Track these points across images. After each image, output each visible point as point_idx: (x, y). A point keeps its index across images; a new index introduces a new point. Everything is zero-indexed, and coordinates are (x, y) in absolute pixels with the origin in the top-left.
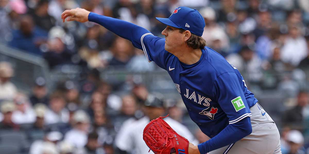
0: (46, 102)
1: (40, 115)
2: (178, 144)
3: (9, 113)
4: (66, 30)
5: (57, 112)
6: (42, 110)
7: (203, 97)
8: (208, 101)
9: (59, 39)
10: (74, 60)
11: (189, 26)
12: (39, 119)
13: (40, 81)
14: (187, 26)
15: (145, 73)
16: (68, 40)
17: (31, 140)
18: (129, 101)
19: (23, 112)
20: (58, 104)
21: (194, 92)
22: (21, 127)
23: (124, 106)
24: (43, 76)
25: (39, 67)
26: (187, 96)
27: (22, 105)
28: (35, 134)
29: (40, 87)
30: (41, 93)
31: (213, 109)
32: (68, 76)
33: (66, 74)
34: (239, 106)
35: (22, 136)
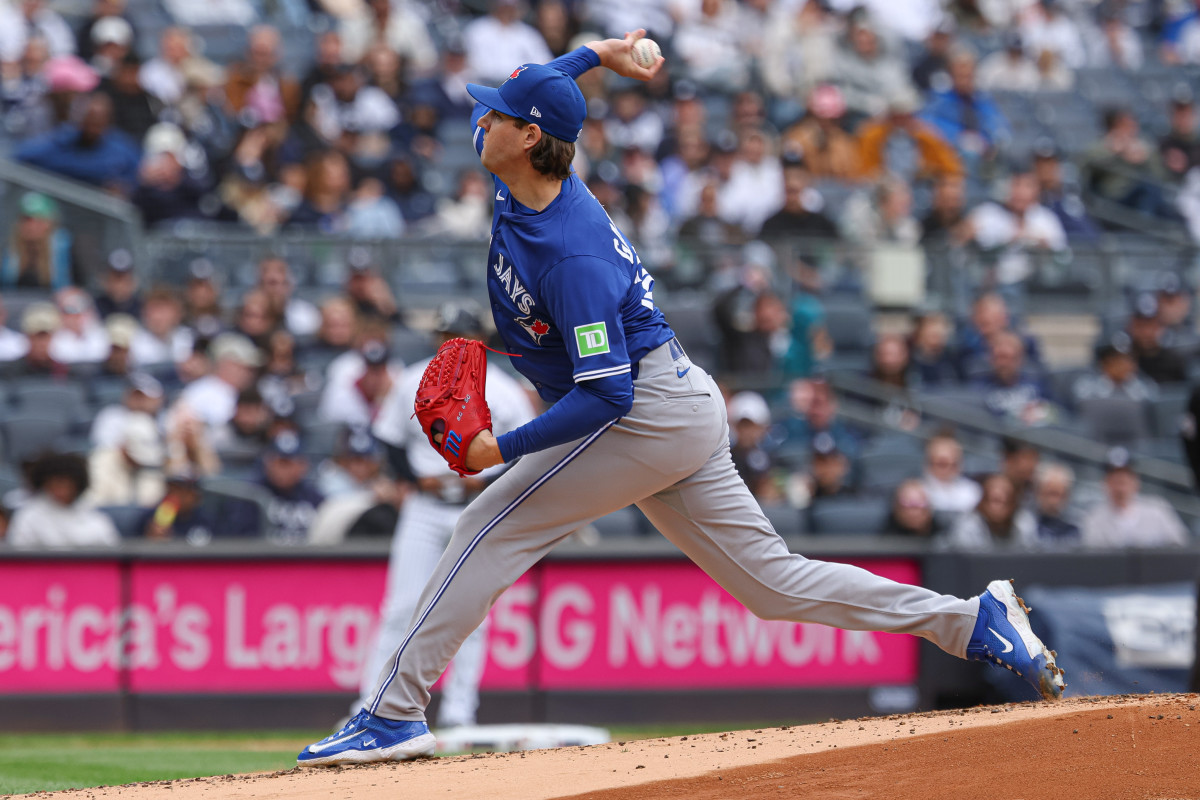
0: (134, 309)
1: (120, 342)
2: (458, 418)
3: (43, 335)
4: (188, 134)
5: (161, 336)
6: (124, 330)
7: (522, 287)
8: (528, 302)
9: (169, 155)
10: (208, 207)
11: (538, 115)
12: (118, 351)
13: (119, 259)
14: (535, 113)
15: (381, 245)
16: (192, 158)
17: (96, 404)
18: (340, 310)
19: (78, 333)
20: (163, 314)
21: (510, 268)
22: (71, 372)
23: (326, 323)
24: (128, 247)
25: (118, 222)
26: (498, 270)
27: (78, 316)
28: (107, 390)
29: (119, 274)
30: (122, 289)
31: (538, 324)
32: (191, 247)
33: (185, 242)
34: (589, 347)
35: (74, 393)
